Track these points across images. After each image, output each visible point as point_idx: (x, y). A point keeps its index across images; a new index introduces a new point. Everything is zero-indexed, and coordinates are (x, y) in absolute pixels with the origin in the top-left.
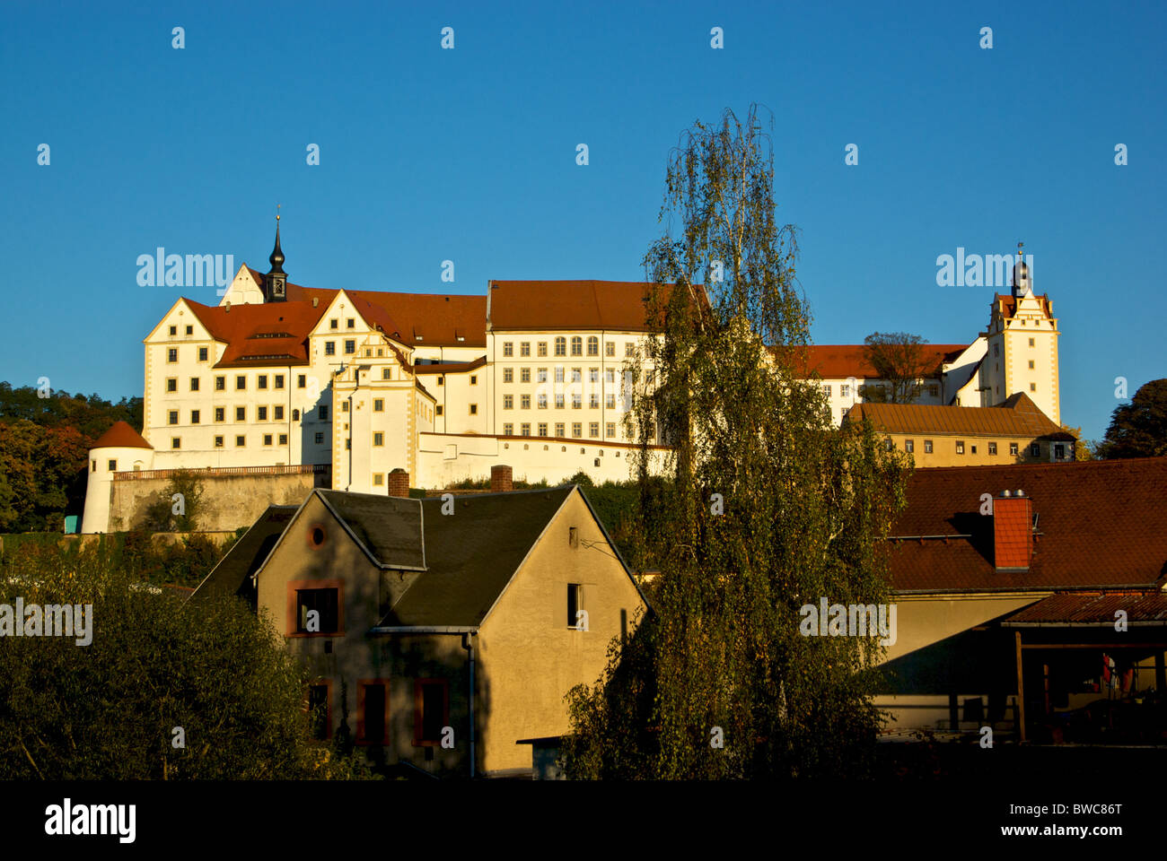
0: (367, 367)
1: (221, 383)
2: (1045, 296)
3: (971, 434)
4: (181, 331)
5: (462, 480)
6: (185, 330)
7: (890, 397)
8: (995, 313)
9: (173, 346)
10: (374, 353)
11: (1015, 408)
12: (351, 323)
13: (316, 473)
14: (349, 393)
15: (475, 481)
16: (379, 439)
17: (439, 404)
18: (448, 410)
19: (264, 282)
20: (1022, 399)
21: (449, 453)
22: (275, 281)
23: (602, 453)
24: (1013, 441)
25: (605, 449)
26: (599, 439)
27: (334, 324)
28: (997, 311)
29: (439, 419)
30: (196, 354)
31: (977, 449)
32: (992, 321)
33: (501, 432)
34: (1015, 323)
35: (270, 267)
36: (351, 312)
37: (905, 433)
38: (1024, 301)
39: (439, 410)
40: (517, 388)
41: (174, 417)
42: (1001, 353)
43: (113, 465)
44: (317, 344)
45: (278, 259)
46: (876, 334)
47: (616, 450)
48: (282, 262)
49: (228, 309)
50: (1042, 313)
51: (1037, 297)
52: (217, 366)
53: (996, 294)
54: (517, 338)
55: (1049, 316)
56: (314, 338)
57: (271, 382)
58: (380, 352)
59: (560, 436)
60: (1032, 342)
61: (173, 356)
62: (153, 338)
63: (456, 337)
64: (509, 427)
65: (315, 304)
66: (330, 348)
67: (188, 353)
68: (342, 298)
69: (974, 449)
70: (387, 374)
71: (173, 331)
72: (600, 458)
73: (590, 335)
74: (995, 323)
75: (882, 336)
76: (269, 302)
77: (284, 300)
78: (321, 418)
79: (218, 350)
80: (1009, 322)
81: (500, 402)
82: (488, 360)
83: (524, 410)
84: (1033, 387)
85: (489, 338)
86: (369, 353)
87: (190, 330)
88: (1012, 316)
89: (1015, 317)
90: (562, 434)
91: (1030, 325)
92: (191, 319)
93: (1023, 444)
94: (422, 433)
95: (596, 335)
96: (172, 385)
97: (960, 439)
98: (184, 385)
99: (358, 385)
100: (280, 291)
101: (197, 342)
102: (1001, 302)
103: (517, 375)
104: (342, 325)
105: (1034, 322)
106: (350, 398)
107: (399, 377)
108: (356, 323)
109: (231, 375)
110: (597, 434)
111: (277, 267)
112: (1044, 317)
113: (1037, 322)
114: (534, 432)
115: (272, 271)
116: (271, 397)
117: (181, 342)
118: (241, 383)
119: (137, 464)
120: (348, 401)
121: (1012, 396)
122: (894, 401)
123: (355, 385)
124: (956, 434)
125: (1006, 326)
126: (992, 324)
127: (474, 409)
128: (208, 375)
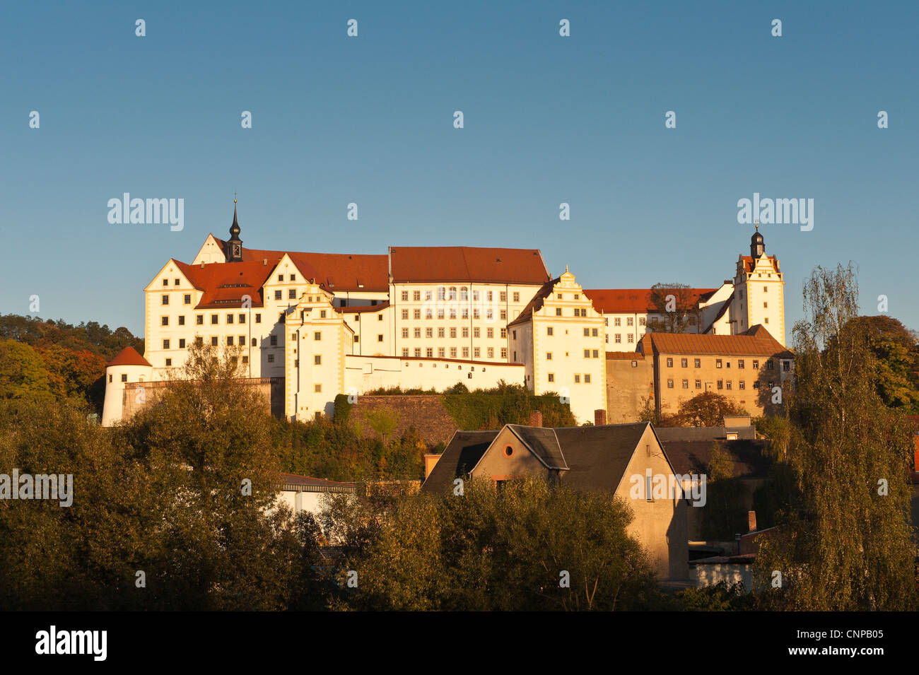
0: (310, 309)
1: (200, 320)
2: (774, 257)
3: (727, 354)
4: (171, 283)
5: (377, 389)
6: (174, 282)
7: (669, 328)
8: (740, 268)
9: (165, 294)
10: (314, 299)
11: (756, 336)
12: (293, 277)
13: (272, 383)
14: (297, 328)
15: (386, 390)
16: (318, 360)
17: (356, 334)
18: (363, 339)
19: (225, 247)
20: (760, 329)
21: (367, 369)
22: (234, 247)
23: (473, 368)
24: (755, 359)
25: (474, 366)
26: (469, 359)
27: (281, 278)
28: (742, 267)
29: (356, 345)
30: (182, 299)
31: (731, 365)
32: (737, 274)
33: (400, 354)
34: (754, 276)
35: (230, 236)
36: (293, 269)
37: (681, 354)
38: (760, 261)
39: (356, 339)
40: (411, 323)
41: (166, 344)
42: (744, 297)
43: (124, 378)
44: (269, 291)
45: (236, 231)
46: (659, 284)
47: (482, 366)
48: (238, 233)
49: (202, 267)
50: (772, 269)
51: (769, 258)
52: (197, 308)
53: (740, 256)
54: (411, 288)
55: (777, 271)
56: (267, 288)
57: (236, 319)
58: (318, 299)
59: (442, 357)
60: (765, 289)
61: (166, 300)
62: (151, 288)
63: (358, 285)
64: (406, 350)
65: (265, 263)
66: (278, 295)
67: (176, 298)
68: (286, 260)
69: (728, 365)
70: (323, 314)
71: (166, 282)
72: (472, 372)
73: (462, 286)
74: (739, 275)
75: (663, 285)
76: (229, 262)
77: (240, 260)
78: (272, 344)
79: (197, 296)
80: (750, 275)
81: (400, 333)
82: (391, 304)
83: (416, 339)
84: (767, 321)
85: (392, 287)
86: (310, 300)
87: (177, 282)
88: (752, 271)
89: (754, 271)
90: (443, 355)
91: (764, 277)
92: (178, 274)
93: (763, 361)
94: (347, 355)
95: (466, 286)
96: (165, 321)
97: (719, 358)
98: (174, 321)
99: (303, 322)
100: (237, 253)
101: (183, 290)
102: (744, 261)
103: (411, 314)
104: (287, 279)
105: (767, 275)
106: (298, 331)
107: (332, 316)
108: (296, 277)
109: (207, 314)
110: (467, 356)
111: (235, 236)
112: (774, 272)
113: (769, 275)
114: (424, 354)
115: (232, 239)
116: (236, 330)
117: (171, 290)
118: (215, 320)
119: (141, 377)
120: (296, 333)
121: (752, 327)
122: (672, 331)
123: (301, 322)
124: (716, 354)
125: (748, 278)
126: (737, 276)
127: (381, 338)
128: (191, 314)
